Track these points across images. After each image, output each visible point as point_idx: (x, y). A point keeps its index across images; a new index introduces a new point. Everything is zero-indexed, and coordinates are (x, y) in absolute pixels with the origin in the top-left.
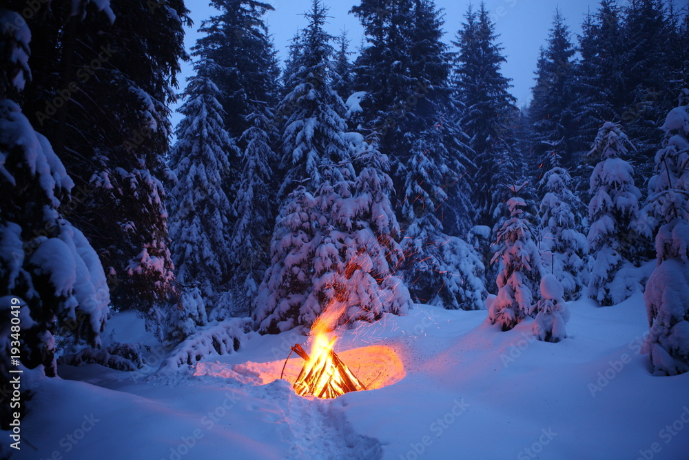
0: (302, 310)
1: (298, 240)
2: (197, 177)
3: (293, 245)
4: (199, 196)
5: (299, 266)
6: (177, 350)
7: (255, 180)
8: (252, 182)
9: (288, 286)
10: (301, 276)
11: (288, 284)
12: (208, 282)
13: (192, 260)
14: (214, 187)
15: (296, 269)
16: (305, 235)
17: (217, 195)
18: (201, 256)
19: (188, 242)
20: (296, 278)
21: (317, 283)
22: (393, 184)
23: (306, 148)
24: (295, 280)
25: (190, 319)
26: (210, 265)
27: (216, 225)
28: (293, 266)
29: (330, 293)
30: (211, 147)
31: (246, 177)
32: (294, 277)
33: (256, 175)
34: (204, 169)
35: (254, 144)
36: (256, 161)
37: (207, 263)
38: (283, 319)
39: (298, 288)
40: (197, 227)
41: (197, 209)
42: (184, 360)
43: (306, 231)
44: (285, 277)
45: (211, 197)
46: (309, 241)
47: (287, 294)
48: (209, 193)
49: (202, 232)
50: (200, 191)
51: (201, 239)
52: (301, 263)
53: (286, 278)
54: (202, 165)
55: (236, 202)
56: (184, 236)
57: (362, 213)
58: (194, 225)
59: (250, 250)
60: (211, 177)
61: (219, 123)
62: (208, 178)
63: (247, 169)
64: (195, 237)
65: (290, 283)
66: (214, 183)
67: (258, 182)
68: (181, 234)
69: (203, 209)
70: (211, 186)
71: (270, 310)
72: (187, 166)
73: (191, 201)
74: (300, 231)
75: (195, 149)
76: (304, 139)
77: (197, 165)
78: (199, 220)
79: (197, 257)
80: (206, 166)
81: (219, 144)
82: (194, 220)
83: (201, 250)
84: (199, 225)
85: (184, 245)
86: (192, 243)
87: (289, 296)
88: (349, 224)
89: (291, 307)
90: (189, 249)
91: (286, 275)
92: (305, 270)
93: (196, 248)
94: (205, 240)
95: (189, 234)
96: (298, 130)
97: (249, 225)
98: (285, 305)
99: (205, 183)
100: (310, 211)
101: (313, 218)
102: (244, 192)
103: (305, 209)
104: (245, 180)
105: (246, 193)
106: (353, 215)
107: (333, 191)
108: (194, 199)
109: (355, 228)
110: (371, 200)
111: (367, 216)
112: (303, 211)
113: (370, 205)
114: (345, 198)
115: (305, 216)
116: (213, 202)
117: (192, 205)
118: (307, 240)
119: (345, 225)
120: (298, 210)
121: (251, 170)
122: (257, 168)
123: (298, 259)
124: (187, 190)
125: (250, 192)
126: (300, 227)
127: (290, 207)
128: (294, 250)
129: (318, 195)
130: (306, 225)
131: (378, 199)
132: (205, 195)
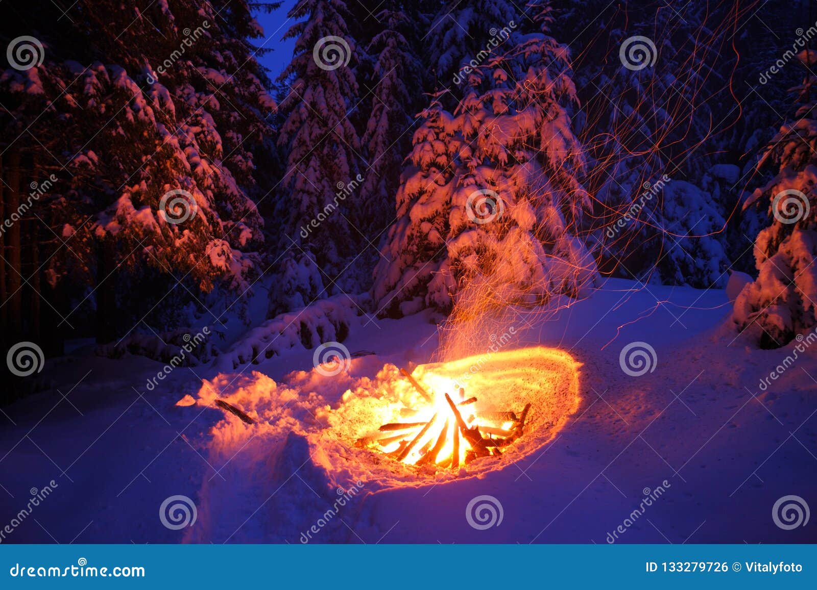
0: (431, 286)
1: (430, 185)
2: (314, 104)
3: (422, 192)
4: (317, 131)
5: (430, 220)
6: (238, 343)
7: (391, 106)
8: (386, 109)
9: (415, 251)
10: (434, 236)
11: (415, 248)
12: (331, 244)
13: (309, 215)
14: (336, 117)
15: (426, 227)
16: (439, 176)
17: (339, 129)
19: (303, 191)
20: (427, 239)
21: (453, 250)
22: (575, 91)
23: (457, 54)
24: (426, 242)
26: (333, 222)
27: (340, 168)
28: (422, 221)
29: (470, 262)
31: (380, 102)
32: (424, 237)
33: (391, 98)
34: (322, 93)
35: (388, 55)
36: (391, 78)
38: (408, 298)
39: (431, 253)
40: (315, 171)
41: (316, 147)
42: (245, 358)
43: (440, 168)
46: (446, 183)
47: (415, 261)
48: (330, 125)
49: (323, 178)
50: (318, 123)
51: (321, 187)
52: (434, 217)
53: (412, 239)
54: (320, 89)
55: (366, 135)
56: (299, 185)
57: (525, 138)
58: (311, 169)
59: (384, 200)
60: (331, 104)
61: (342, 28)
62: (328, 104)
63: (381, 91)
65: (417, 245)
66: (336, 112)
67: (395, 106)
68: (295, 182)
69: (323, 147)
70: (333, 115)
71: (392, 284)
72: (301, 91)
73: (306, 136)
74: (433, 169)
76: (454, 40)
77: (314, 88)
78: (318, 163)
80: (325, 89)
82: (312, 163)
83: (320, 202)
84: (317, 168)
85: (299, 196)
86: (309, 193)
87: (417, 264)
88: (503, 157)
89: (420, 281)
90: (306, 200)
91: (412, 235)
92: (439, 227)
93: (314, 200)
94: (327, 188)
95: (305, 181)
96: (447, 27)
97: (382, 167)
98: (410, 279)
99: (325, 112)
100: (448, 139)
101: (452, 149)
102: (377, 122)
103: (441, 136)
104: (378, 106)
105: (379, 124)
106: (511, 143)
107: (481, 106)
108: (310, 134)
109: (512, 161)
110: (539, 119)
111: (534, 142)
112: (438, 138)
113: (538, 126)
114: (498, 114)
115: (440, 147)
116: (335, 138)
117: (308, 143)
118: (442, 182)
119: (496, 158)
120: (431, 138)
121: (385, 91)
122: (393, 89)
123: (429, 212)
124: (302, 122)
125: (384, 122)
126: (434, 164)
127: (419, 134)
128: (423, 199)
129: (459, 113)
130: (442, 160)
131: (550, 116)
132: (325, 129)
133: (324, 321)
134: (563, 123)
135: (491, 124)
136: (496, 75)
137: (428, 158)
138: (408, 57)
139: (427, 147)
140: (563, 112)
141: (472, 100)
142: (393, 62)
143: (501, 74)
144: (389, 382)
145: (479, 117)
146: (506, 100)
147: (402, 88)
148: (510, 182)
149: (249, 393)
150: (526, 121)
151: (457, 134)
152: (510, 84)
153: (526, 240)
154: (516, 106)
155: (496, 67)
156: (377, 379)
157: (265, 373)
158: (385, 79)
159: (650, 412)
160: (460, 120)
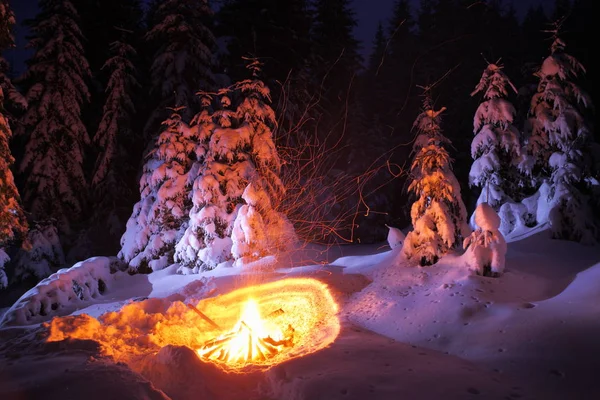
0: (178, 248)
1: (172, 174)
2: (51, 106)
3: (166, 179)
4: (54, 128)
5: (174, 199)
7: (119, 112)
8: (116, 116)
10: (176, 213)
11: (161, 220)
12: (65, 219)
13: (46, 195)
14: (71, 118)
15: (169, 205)
16: (180, 168)
17: (74, 127)
18: (57, 192)
19: (41, 175)
20: (171, 214)
21: (195, 220)
22: (274, 117)
23: (176, 82)
24: (170, 216)
25: (44, 261)
26: (67, 201)
27: (74, 158)
28: (167, 200)
30: (69, 74)
31: (110, 109)
32: (168, 212)
33: (120, 108)
34: (60, 98)
35: (118, 75)
36: (120, 92)
37: (64, 200)
38: (156, 258)
39: (172, 223)
40: (52, 160)
41: (53, 140)
43: (180, 162)
44: (157, 212)
45: (69, 128)
46: (185, 173)
47: (160, 230)
48: (67, 123)
49: (58, 165)
50: (55, 120)
51: (56, 173)
52: (176, 197)
53: (159, 213)
54: (58, 93)
55: (97, 134)
56: (36, 170)
57: (243, 145)
58: (49, 158)
60: (68, 107)
61: (77, 48)
62: (65, 106)
63: (111, 101)
64: (48, 172)
65: (163, 218)
66: (72, 114)
67: (122, 115)
68: (32, 167)
69: (59, 141)
70: (69, 116)
71: (140, 247)
72: (40, 93)
73: (44, 130)
74: (175, 162)
75: (50, 75)
76: (174, 72)
77: (53, 92)
78: (55, 153)
79: (52, 192)
80: (62, 94)
81: (77, 72)
82: (49, 153)
83: (55, 185)
84: (54, 158)
85: (36, 180)
86: (46, 177)
87: (162, 232)
88: (230, 156)
89: (165, 244)
90: (43, 184)
91: (159, 210)
92: (180, 204)
93: (51, 183)
94: (61, 174)
95: (43, 167)
96: (167, 63)
97: (113, 160)
99: (62, 113)
100: (186, 141)
101: (189, 149)
102: (108, 125)
103: (181, 139)
104: (109, 112)
105: (108, 127)
106: (234, 147)
107: (211, 120)
108: (48, 129)
109: (236, 160)
110: (252, 132)
111: (248, 148)
112: (178, 141)
113: (251, 138)
114: (225, 128)
115: (180, 147)
116: (70, 134)
117: (46, 136)
118: (182, 171)
119: (225, 156)
120: (173, 139)
121: (115, 102)
122: (121, 100)
123: (170, 193)
124: (40, 119)
125: (114, 125)
126: (175, 159)
127: (166, 135)
128: (166, 183)
129: (195, 124)
130: (182, 156)
131: (259, 132)
132: (62, 126)
134: (268, 135)
135: (218, 132)
136: (223, 101)
137: (170, 154)
138: (134, 80)
139: (171, 146)
140: (268, 129)
141: (204, 116)
142: (121, 81)
143: (226, 101)
145: (211, 127)
146: (231, 119)
147: (128, 101)
148: (235, 173)
150: (244, 133)
151: (194, 139)
152: (233, 108)
153: (251, 211)
154: (236, 124)
155: (223, 95)
158: (116, 95)
160: (195, 129)
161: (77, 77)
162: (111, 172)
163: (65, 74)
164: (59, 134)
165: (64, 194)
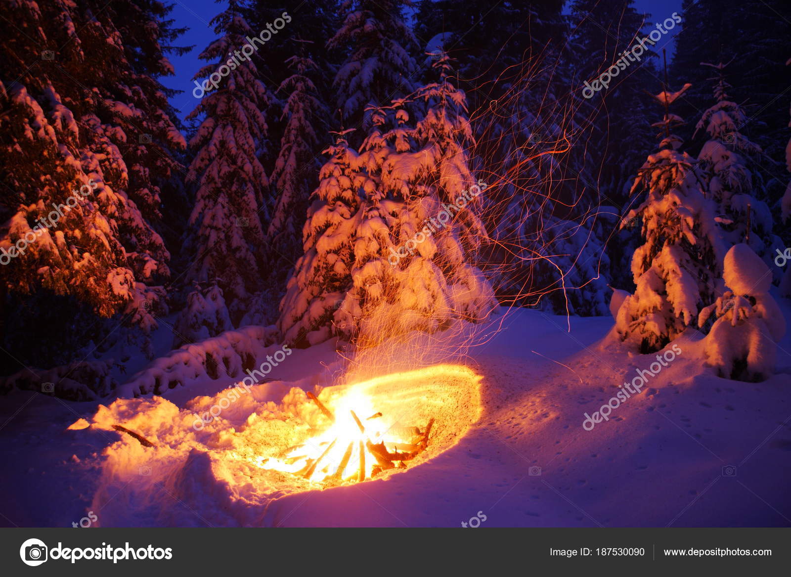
0: (338, 315)
1: (336, 218)
2: (223, 143)
3: (328, 225)
4: (226, 169)
5: (336, 252)
6: (140, 373)
7: (299, 145)
8: (294, 149)
9: (322, 281)
10: (340, 268)
11: (321, 279)
12: (239, 280)
13: (217, 251)
14: (245, 156)
15: (332, 258)
16: (344, 210)
17: (248, 167)
18: (229, 246)
19: (212, 227)
20: (333, 270)
21: (358, 279)
22: (470, 132)
23: (362, 98)
24: (332, 273)
25: (204, 327)
26: (240, 257)
27: (248, 205)
28: (328, 252)
29: (375, 291)
30: (242, 104)
31: (288, 142)
32: (330, 268)
33: (299, 139)
34: (231, 133)
35: (296, 98)
36: (300, 120)
37: (238, 255)
38: (316, 329)
39: (337, 284)
40: (224, 207)
41: (224, 184)
42: (147, 389)
43: (347, 203)
44: (317, 269)
45: (242, 168)
46: (352, 216)
47: (321, 292)
48: (239, 163)
49: (231, 214)
50: (227, 161)
51: (228, 224)
52: (339, 249)
53: (319, 270)
54: (230, 128)
55: (274, 174)
56: (207, 221)
57: (425, 174)
58: (220, 206)
59: (292, 237)
60: (241, 143)
61: (252, 72)
62: (237, 143)
63: (289, 132)
64: (219, 223)
65: (323, 276)
66: (245, 151)
67: (302, 148)
68: (203, 218)
69: (232, 183)
70: (242, 154)
71: (299, 315)
72: (211, 130)
73: (215, 173)
74: (339, 203)
75: (222, 106)
76: (359, 87)
77: (224, 127)
78: (227, 200)
79: (224, 248)
80: (235, 129)
81: (252, 101)
82: (220, 200)
83: (228, 238)
84: (226, 205)
85: (207, 233)
86: (217, 229)
87: (324, 295)
88: (405, 190)
89: (326, 310)
90: (213, 236)
91: (319, 266)
92: (344, 258)
93: (222, 236)
94: (235, 225)
95: (214, 217)
96: (353, 74)
97: (290, 205)
98: (317, 310)
99: (234, 151)
100: (353, 174)
101: (357, 184)
102: (286, 161)
103: (347, 172)
104: (286, 146)
105: (287, 163)
106: (413, 178)
107: (384, 144)
108: (219, 172)
109: (414, 194)
110: (439, 156)
111: (432, 179)
112: (343, 174)
113: (438, 164)
114: (401, 152)
115: (345, 182)
116: (244, 175)
117: (217, 179)
118: (348, 215)
119: (399, 192)
120: (337, 173)
121: (293, 131)
122: (301, 130)
123: (335, 244)
124: (211, 160)
125: (292, 161)
126: (339, 198)
127: (326, 169)
128: (329, 231)
129: (364, 150)
130: (348, 195)
131: (449, 154)
132: (234, 167)
133: (230, 352)
134: (460, 158)
135: (393, 160)
136: (398, 116)
137: (333, 192)
138: (316, 102)
139: (333, 182)
140: (460, 150)
141: (376, 139)
142: (301, 105)
143: (403, 115)
144: (295, 405)
145: (383, 153)
146: (409, 139)
147: (310, 129)
148: (412, 215)
149: (150, 417)
150: (427, 157)
151: (362, 170)
152: (412, 123)
153: (428, 266)
154: (417, 146)
155: (398, 108)
156: (283, 404)
157: (167, 398)
158: (295, 123)
159: (545, 415)
160: (364, 158)
161: (252, 106)
162: (290, 219)
163: (237, 104)
164: (231, 177)
165: (238, 249)
